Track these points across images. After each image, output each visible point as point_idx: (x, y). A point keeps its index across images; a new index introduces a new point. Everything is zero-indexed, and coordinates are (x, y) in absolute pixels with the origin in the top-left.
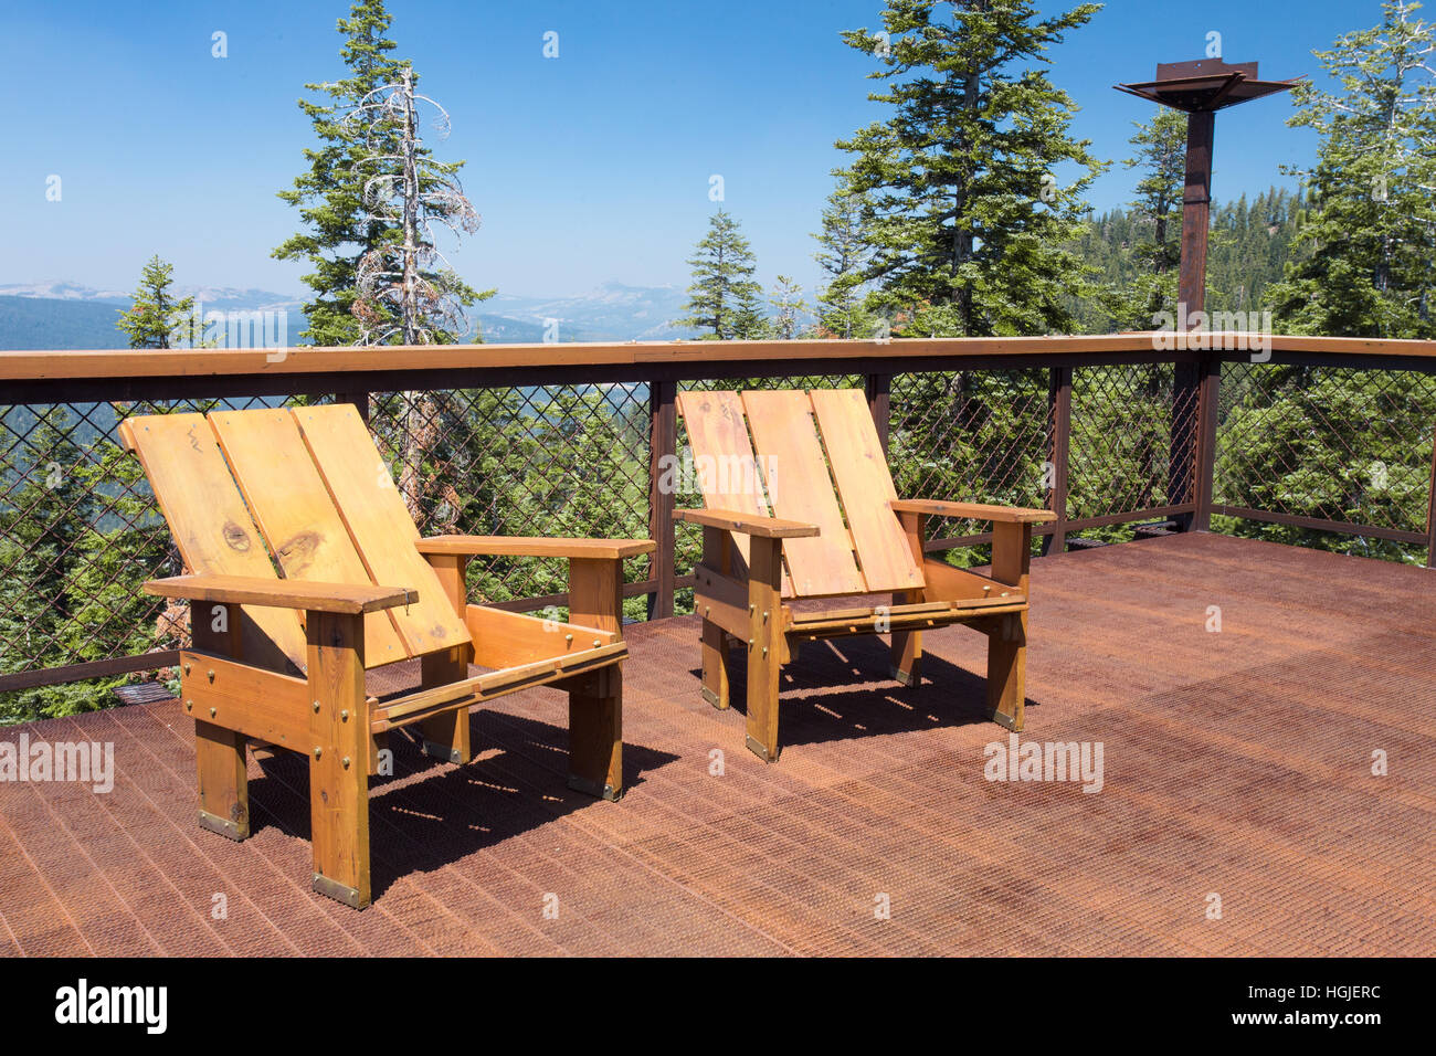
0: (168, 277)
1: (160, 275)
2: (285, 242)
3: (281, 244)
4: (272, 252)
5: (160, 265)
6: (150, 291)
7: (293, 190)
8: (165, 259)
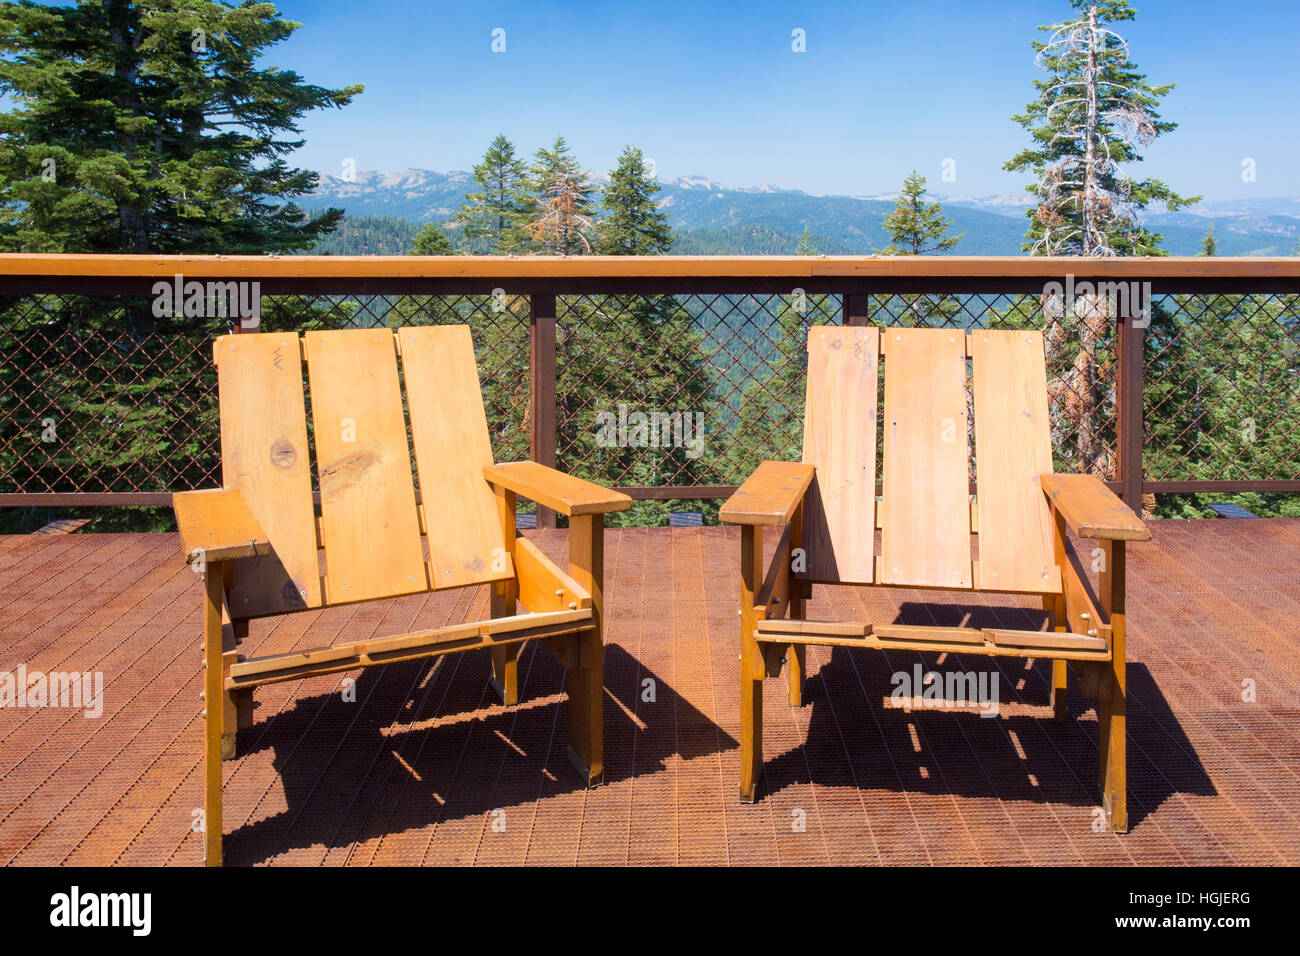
0: (922, 187)
1: (916, 185)
2: (1014, 157)
3: (1010, 159)
4: (1004, 165)
5: (917, 178)
6: (909, 199)
7: (1024, 113)
8: (921, 174)
